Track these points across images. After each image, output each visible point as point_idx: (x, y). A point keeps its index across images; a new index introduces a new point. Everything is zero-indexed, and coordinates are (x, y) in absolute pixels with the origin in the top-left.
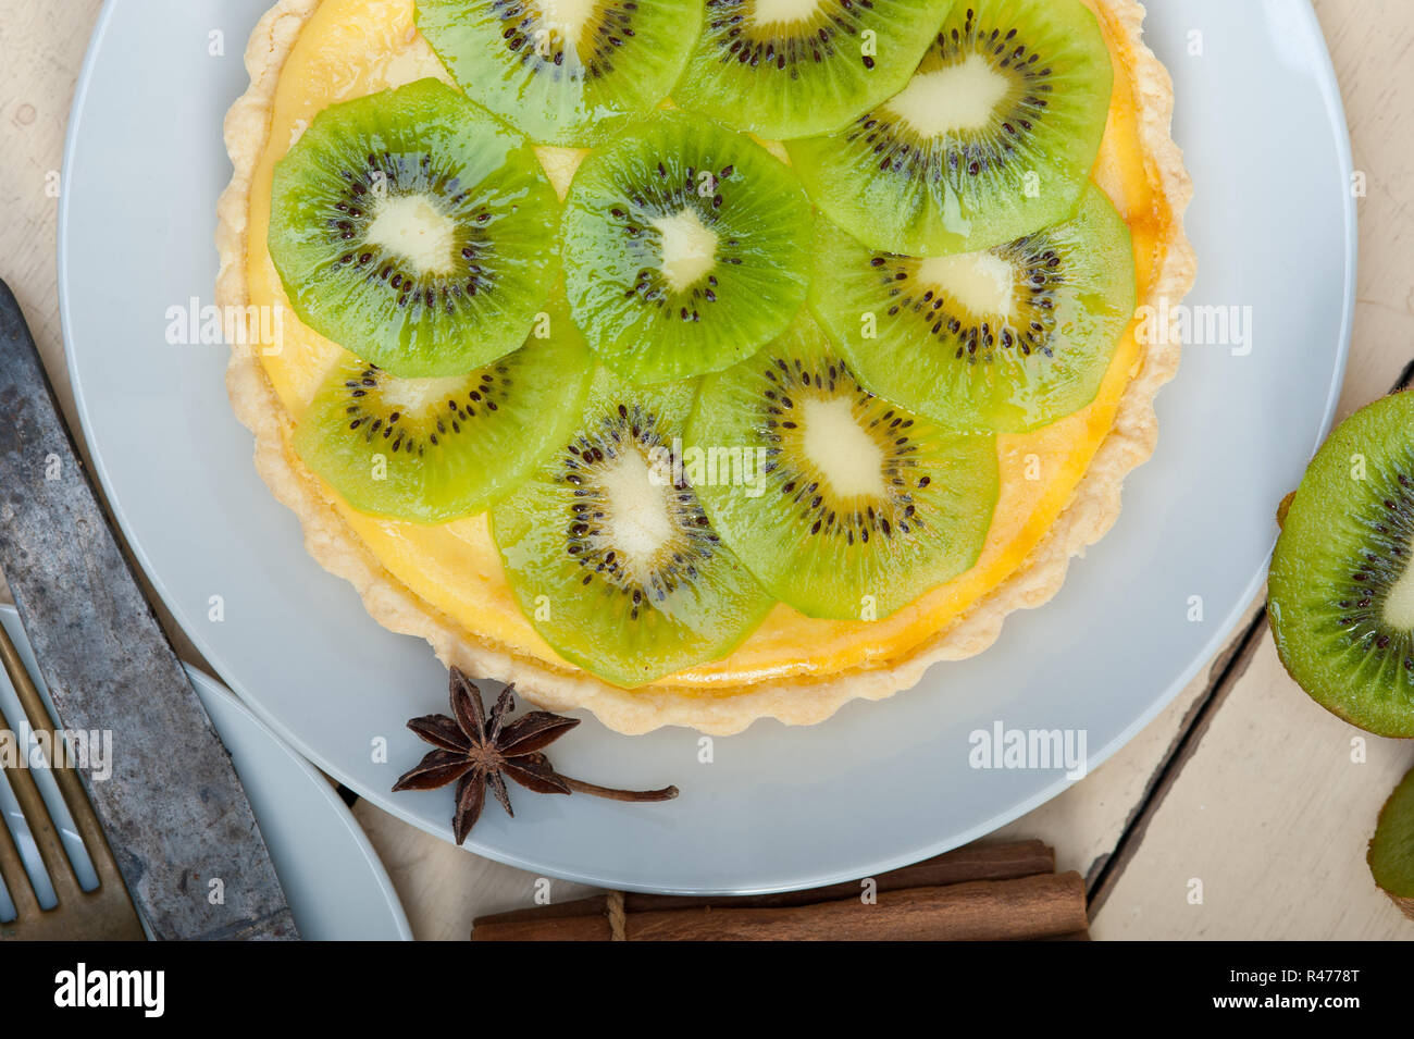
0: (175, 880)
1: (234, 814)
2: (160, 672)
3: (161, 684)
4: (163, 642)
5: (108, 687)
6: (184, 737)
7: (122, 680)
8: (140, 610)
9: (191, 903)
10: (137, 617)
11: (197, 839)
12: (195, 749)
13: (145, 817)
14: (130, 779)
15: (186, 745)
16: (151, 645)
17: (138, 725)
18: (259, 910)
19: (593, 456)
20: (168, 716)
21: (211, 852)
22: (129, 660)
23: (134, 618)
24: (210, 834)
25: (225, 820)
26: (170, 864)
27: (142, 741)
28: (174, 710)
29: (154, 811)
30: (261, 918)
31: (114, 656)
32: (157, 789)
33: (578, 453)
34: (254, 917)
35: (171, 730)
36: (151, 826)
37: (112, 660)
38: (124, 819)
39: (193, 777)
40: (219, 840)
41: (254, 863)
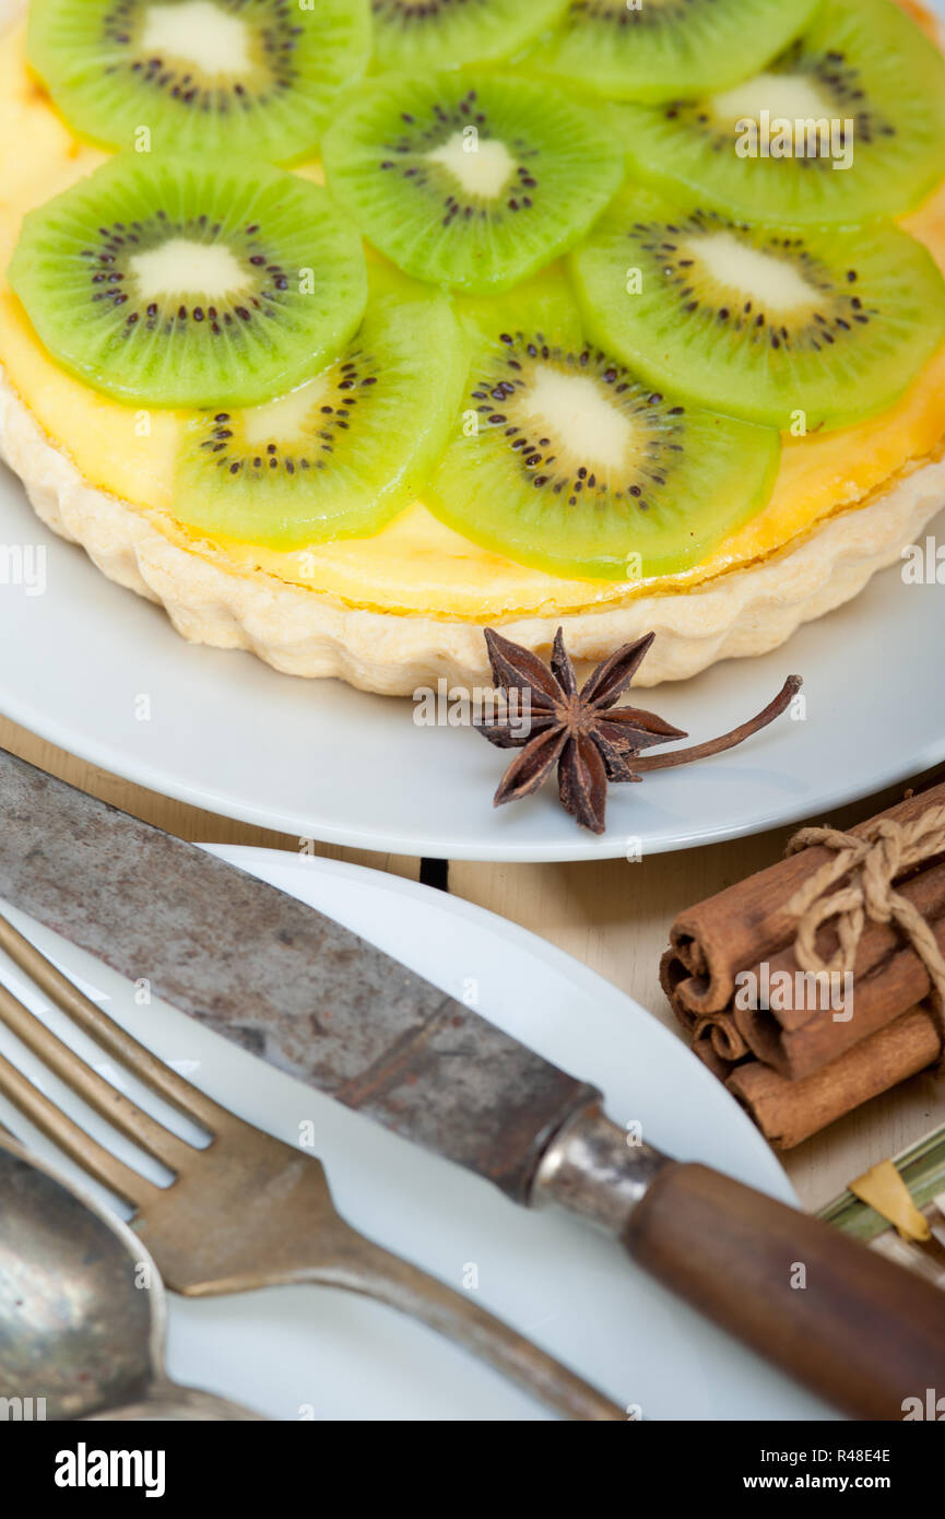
0: (305, 1029)
1: (329, 940)
2: (158, 853)
3: (166, 863)
4: (141, 826)
5: (109, 891)
6: (225, 898)
7: (121, 878)
8: (98, 810)
9: (338, 1042)
10: (99, 817)
11: (305, 981)
12: (246, 903)
13: (231, 987)
14: (191, 961)
15: (233, 904)
16: (131, 834)
17: (165, 910)
18: (421, 1012)
19: (503, 391)
20: (192, 886)
21: (329, 985)
22: (116, 858)
23: (95, 821)
24: (315, 970)
25: (324, 950)
26: (289, 1017)
27: (180, 921)
28: (196, 879)
29: (238, 977)
30: (429, 1019)
31: (95, 862)
32: (226, 956)
33: (485, 396)
34: (420, 1021)
35: (206, 897)
36: (243, 993)
37: (96, 866)
38: (207, 999)
39: (260, 927)
40: (330, 971)
41: (384, 973)
